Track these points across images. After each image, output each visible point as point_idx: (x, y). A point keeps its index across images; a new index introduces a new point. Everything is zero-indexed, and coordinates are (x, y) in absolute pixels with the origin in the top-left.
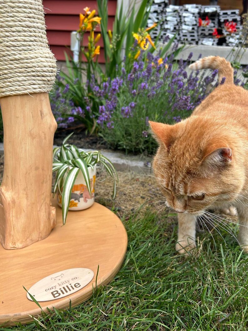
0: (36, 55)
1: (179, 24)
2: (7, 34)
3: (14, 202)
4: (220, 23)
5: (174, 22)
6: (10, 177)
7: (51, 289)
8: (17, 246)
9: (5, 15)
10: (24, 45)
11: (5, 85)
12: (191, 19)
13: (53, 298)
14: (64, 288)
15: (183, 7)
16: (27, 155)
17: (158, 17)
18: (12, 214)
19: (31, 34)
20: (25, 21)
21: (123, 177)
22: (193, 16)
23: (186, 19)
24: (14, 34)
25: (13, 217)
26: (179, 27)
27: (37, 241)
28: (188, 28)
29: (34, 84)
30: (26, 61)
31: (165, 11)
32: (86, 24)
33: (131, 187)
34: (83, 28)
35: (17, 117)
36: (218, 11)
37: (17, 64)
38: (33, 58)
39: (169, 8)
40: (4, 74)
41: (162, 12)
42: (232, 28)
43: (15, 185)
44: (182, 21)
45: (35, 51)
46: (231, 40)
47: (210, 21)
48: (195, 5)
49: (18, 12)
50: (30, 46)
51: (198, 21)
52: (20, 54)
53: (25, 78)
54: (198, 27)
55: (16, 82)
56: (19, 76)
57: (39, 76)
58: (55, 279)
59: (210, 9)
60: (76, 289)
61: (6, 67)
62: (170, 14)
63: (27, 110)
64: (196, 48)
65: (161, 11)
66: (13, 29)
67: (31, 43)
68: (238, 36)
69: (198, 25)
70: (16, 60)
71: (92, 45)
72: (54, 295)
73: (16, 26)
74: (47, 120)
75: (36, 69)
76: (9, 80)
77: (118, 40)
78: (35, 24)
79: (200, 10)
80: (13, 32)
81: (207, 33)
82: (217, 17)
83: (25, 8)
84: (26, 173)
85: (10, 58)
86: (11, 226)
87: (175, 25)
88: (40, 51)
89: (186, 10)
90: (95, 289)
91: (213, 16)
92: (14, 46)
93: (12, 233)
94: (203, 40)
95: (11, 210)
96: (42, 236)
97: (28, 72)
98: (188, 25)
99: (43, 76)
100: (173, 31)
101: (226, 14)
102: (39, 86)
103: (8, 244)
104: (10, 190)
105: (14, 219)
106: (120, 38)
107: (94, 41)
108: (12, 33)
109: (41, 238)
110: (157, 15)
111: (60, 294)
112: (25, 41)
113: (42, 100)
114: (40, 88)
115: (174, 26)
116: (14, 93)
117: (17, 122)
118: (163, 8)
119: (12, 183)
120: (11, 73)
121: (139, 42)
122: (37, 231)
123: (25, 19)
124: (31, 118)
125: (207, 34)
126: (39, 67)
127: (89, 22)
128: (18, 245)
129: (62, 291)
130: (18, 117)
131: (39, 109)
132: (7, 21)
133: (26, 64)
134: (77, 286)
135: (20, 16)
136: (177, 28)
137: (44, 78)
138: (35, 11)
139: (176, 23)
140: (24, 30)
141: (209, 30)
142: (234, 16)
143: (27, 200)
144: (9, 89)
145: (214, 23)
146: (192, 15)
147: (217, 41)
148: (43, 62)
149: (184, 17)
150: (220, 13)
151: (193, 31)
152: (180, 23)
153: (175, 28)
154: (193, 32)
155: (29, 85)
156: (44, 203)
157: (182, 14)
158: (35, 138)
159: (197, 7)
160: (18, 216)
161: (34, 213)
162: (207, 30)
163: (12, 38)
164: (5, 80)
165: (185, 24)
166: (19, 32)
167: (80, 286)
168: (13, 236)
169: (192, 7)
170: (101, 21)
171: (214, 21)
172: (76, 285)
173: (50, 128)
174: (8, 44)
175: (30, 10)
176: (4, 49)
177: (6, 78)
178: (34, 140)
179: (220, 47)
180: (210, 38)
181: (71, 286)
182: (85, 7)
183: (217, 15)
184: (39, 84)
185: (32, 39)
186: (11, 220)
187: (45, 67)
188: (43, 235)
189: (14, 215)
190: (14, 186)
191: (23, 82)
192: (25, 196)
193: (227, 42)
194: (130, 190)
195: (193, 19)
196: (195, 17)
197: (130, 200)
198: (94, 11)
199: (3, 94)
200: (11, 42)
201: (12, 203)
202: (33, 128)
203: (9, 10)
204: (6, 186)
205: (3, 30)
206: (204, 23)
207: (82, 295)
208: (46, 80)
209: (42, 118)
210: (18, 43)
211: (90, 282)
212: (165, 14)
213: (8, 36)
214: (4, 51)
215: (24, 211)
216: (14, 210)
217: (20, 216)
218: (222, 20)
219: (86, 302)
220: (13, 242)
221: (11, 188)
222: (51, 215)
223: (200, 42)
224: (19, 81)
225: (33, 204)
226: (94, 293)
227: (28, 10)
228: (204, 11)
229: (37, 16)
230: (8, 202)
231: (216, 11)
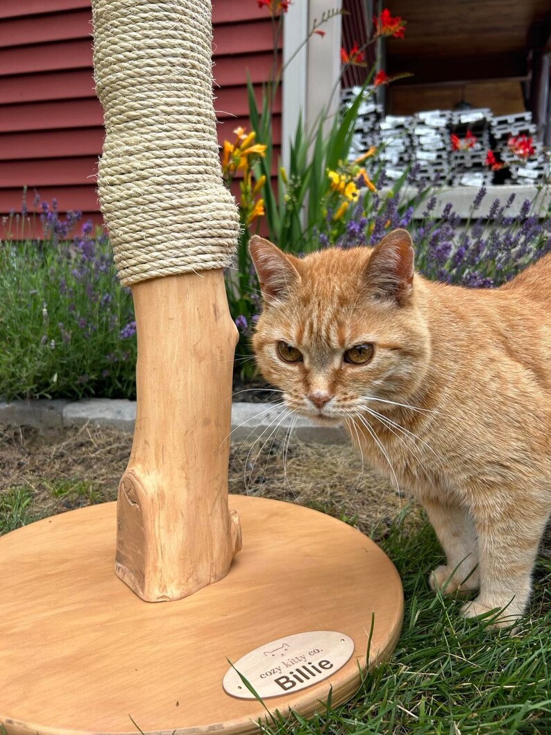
0: (209, 198)
1: (410, 151)
2: (159, 161)
3: (161, 495)
4: (493, 142)
5: (399, 148)
6: (152, 443)
7: (271, 674)
8: (169, 594)
9: (154, 128)
10: (187, 181)
11: (150, 258)
12: (433, 139)
13: (281, 691)
14: (298, 670)
15: (414, 116)
16: (189, 394)
17: (364, 140)
18: (159, 522)
19: (200, 160)
20: (189, 137)
21: (347, 457)
22: (436, 134)
23: (422, 140)
24: (171, 161)
25: (161, 530)
26: (410, 156)
27: (208, 585)
28: (429, 157)
29: (204, 253)
30: (190, 209)
31: (377, 128)
32: (238, 158)
33: (368, 475)
34: (232, 167)
35: (169, 319)
36: (489, 119)
37: (175, 215)
38: (202, 203)
39: (385, 121)
40: (148, 235)
41: (372, 130)
42: (524, 149)
43: (163, 460)
44: (416, 143)
45: (206, 191)
46: (522, 172)
47: (474, 139)
48: (437, 113)
49: (179, 121)
50: (197, 181)
51: (448, 141)
52: (180, 197)
53: (187, 242)
54: (450, 153)
55: (171, 251)
56: (177, 239)
57: (212, 237)
58: (273, 653)
59: (470, 117)
60: (326, 673)
61: (154, 222)
62: (388, 133)
63: (191, 304)
64: (450, 192)
65: (369, 128)
66: (169, 152)
67: (199, 176)
68: (535, 164)
69: (449, 148)
70: (174, 208)
71: (249, 198)
72: (282, 685)
73: (174, 146)
74: (224, 323)
75: (209, 222)
76: (158, 247)
77: (296, 186)
78: (205, 143)
79: (451, 120)
80: (170, 157)
81: (468, 162)
82: (487, 131)
83: (190, 113)
84: (187, 432)
85: (163, 204)
86: (157, 550)
87: (401, 153)
88: (214, 190)
89: (422, 123)
90: (364, 671)
91: (479, 128)
92: (171, 183)
93: (159, 564)
94: (461, 178)
95: (157, 513)
96: (218, 573)
97: (195, 230)
98: (428, 151)
99: (220, 237)
100: (398, 165)
101: (505, 122)
102: (213, 256)
103: (151, 590)
104: (154, 469)
105: (163, 532)
106: (299, 182)
107: (252, 191)
108: (167, 160)
109: (215, 576)
110: (363, 137)
111: (294, 684)
112: (189, 173)
113: (217, 285)
114: (215, 260)
115: (399, 156)
116: (166, 271)
117: (169, 328)
118: (374, 123)
119: (156, 455)
120: (163, 233)
121: (342, 185)
122: (207, 561)
123: (189, 133)
124: (197, 319)
125: (469, 165)
126: (214, 219)
127: (242, 156)
128: (172, 592)
129: (295, 676)
130: (171, 319)
131: (211, 302)
132: (158, 139)
133: (191, 215)
134: (325, 666)
135: (181, 128)
136: (406, 157)
137: (221, 241)
138: (206, 119)
139: (402, 148)
140: (187, 154)
141: (473, 157)
142: (523, 125)
143: (188, 490)
144: (157, 265)
145: (481, 143)
146: (433, 132)
147: (490, 175)
148: (222, 210)
149: (419, 136)
150: (491, 122)
151: (439, 161)
152: (412, 147)
153: (401, 159)
154: (440, 164)
155: (195, 256)
156: (219, 497)
157: (414, 130)
158: (203, 358)
159: (442, 116)
160: (171, 527)
161: (202, 519)
162: (467, 158)
163: (168, 169)
164: (151, 248)
165: (422, 150)
166: (180, 156)
167: (332, 666)
168: (161, 571)
169: (433, 117)
170: (265, 152)
171: (480, 139)
172: (323, 664)
173: (228, 340)
174: (159, 179)
175: (198, 118)
176: (152, 190)
177: (152, 244)
178: (203, 363)
179: (499, 188)
180: (475, 172)
181: (313, 667)
182: (236, 128)
183: (486, 126)
184: (213, 253)
185: (201, 168)
186: (157, 535)
187: (224, 218)
188: (219, 570)
189: (162, 523)
190: (161, 460)
191: (184, 250)
192: (184, 481)
193: (514, 177)
194: (367, 482)
195: (437, 139)
196: (442, 135)
197: (375, 502)
198: (253, 134)
199: (144, 275)
200: (165, 176)
201: (158, 498)
202: (200, 340)
203: (162, 118)
204: (143, 463)
205: (151, 155)
206: (462, 144)
207: (341, 685)
208: (226, 244)
209: (216, 320)
210: (177, 177)
211: (350, 658)
212: (379, 134)
213: (159, 166)
214: (151, 193)
215: (183, 515)
216: (163, 515)
217: (174, 527)
218: (498, 135)
219: (349, 702)
220: (160, 586)
221: (154, 466)
222: (233, 525)
223: (456, 182)
224: (177, 248)
225: (200, 499)
226: (363, 681)
227: (194, 118)
228: (460, 121)
229: (209, 127)
230: (149, 496)
231: (484, 119)
